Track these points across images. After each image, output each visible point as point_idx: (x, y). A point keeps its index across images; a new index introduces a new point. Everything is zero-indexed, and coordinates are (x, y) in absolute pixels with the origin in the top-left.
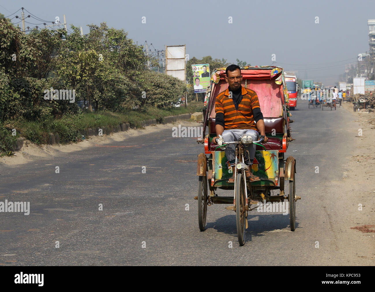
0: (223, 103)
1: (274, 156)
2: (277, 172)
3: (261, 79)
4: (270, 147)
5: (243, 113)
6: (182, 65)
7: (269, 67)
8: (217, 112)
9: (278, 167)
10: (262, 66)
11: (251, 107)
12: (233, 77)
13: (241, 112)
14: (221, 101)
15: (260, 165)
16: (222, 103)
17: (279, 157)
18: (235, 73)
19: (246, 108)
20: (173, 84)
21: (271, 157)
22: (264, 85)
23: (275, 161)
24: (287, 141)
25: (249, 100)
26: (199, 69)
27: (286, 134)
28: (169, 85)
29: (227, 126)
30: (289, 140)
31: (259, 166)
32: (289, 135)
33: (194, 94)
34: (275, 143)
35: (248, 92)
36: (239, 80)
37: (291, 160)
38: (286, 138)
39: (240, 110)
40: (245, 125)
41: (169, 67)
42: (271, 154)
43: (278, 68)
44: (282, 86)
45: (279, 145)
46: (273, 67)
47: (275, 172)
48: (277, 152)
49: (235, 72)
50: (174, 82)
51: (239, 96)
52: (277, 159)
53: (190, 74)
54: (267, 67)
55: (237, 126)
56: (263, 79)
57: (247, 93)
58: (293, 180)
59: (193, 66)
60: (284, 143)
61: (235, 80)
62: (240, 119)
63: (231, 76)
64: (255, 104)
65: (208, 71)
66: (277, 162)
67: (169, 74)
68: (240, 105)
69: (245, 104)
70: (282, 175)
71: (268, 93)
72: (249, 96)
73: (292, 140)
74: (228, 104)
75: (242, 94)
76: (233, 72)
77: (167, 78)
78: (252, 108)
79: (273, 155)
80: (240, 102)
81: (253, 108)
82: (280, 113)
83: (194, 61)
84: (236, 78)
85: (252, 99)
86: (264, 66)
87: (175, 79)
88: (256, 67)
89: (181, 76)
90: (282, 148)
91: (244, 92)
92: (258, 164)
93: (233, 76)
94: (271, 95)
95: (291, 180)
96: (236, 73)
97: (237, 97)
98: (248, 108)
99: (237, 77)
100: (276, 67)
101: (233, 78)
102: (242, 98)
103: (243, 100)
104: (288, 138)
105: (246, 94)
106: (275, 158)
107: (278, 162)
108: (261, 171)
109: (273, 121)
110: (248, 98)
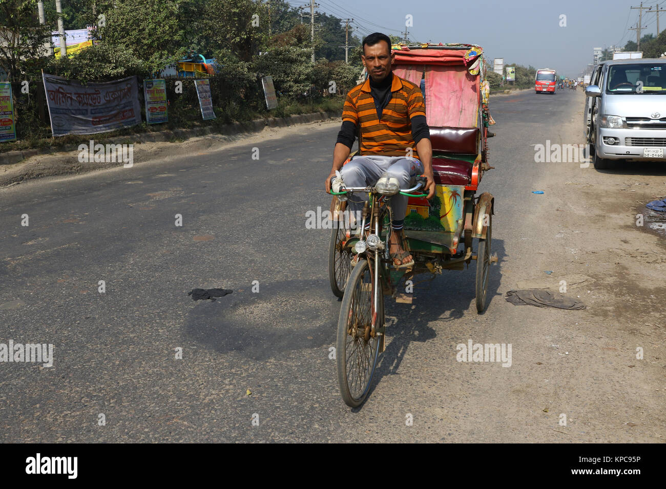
0: (357, 105)
1: (457, 196)
2: (460, 222)
3: (447, 65)
4: (451, 181)
5: (390, 126)
6: (501, 68)
7: (459, 45)
8: (345, 120)
9: (462, 213)
10: (449, 44)
11: (407, 114)
12: (371, 56)
13: (388, 123)
14: (354, 100)
15: (433, 209)
16: (355, 104)
17: (464, 197)
18: (376, 49)
19: (397, 116)
20: (497, 76)
21: (451, 197)
22: (452, 73)
23: (457, 204)
24: (480, 170)
25: (403, 102)
26: (510, 70)
27: (480, 157)
28: (494, 77)
29: (364, 147)
30: (483, 169)
31: (430, 209)
32: (484, 160)
33: (507, 81)
34: (459, 174)
35: (403, 85)
36: (383, 62)
37: (486, 202)
38: (478, 166)
39: (385, 121)
40: (396, 147)
41: (495, 68)
42: (452, 192)
43: (474, 46)
44: (478, 77)
45: (466, 178)
46: (466, 45)
47: (457, 221)
48: (461, 189)
49: (376, 46)
50: (497, 75)
51: (386, 93)
52: (461, 200)
53: (505, 72)
54: (458, 45)
55: (380, 149)
56: (450, 64)
57: (402, 89)
58: (485, 238)
59: (507, 68)
60: (475, 174)
61: (375, 62)
62: (387, 137)
63: (368, 55)
64: (414, 109)
65: (514, 70)
66: (460, 206)
67: (495, 71)
68: (385, 111)
69: (395, 110)
70: (468, 225)
71: (457, 87)
72: (405, 94)
73: (489, 169)
74: (365, 107)
75: (392, 90)
76: (372, 47)
77: (494, 73)
78: (408, 117)
79: (455, 194)
80: (387, 105)
81: (411, 116)
82: (474, 121)
83: (507, 66)
84: (376, 59)
85: (410, 100)
86: (453, 44)
87: (498, 74)
88: (440, 45)
89: (501, 73)
90: (470, 183)
91: (396, 86)
92: (429, 206)
93: (372, 54)
94: (462, 90)
95: (483, 238)
96: (378, 49)
97: (381, 94)
98: (400, 117)
99: (380, 58)
100: (471, 46)
101: (373, 58)
102: (392, 97)
103: (393, 101)
104: (483, 165)
105: (399, 90)
106: (458, 198)
107: (463, 206)
108: (434, 218)
109: (461, 132)
110: (403, 98)
